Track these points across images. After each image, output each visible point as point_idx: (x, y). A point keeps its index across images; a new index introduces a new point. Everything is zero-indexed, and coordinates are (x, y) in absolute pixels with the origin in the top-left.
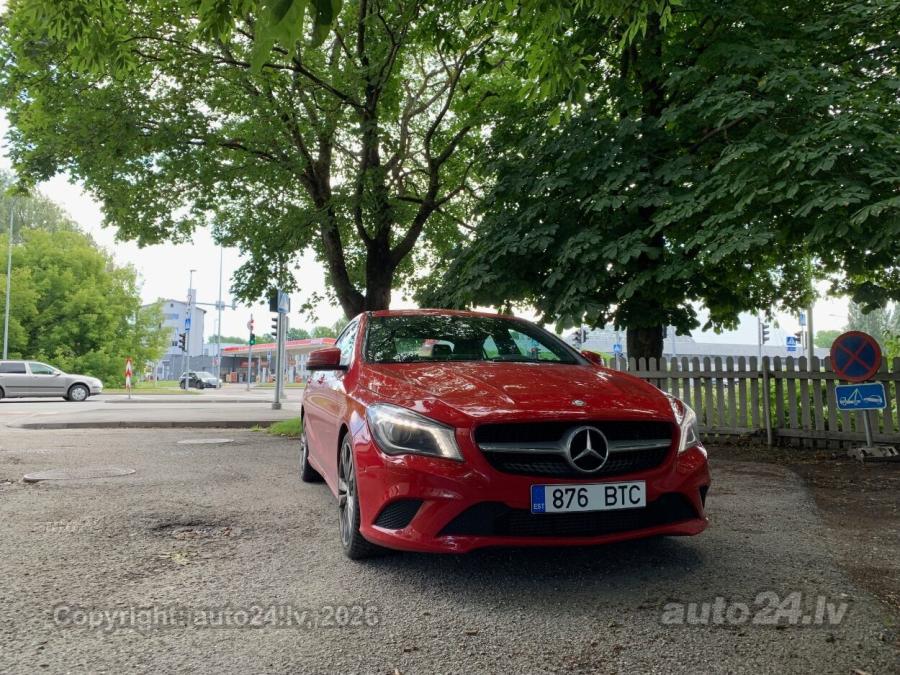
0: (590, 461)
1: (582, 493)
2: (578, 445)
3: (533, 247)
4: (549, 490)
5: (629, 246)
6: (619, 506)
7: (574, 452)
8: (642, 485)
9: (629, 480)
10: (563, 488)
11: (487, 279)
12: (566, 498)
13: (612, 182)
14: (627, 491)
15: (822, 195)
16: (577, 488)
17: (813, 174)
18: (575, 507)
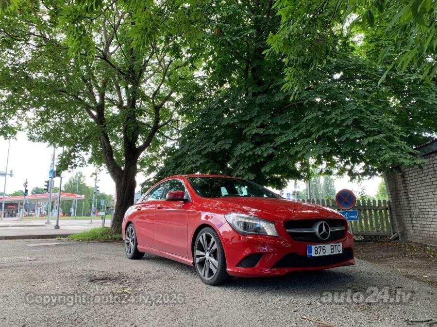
0: (324, 235)
1: (324, 248)
2: (321, 229)
3: (222, 148)
4: (313, 247)
5: (266, 149)
6: (335, 253)
7: (320, 232)
8: (341, 244)
9: (337, 243)
10: (318, 246)
11: (202, 161)
12: (319, 250)
13: (256, 122)
14: (337, 247)
15: (348, 133)
16: (322, 246)
17: (344, 125)
18: (322, 254)
